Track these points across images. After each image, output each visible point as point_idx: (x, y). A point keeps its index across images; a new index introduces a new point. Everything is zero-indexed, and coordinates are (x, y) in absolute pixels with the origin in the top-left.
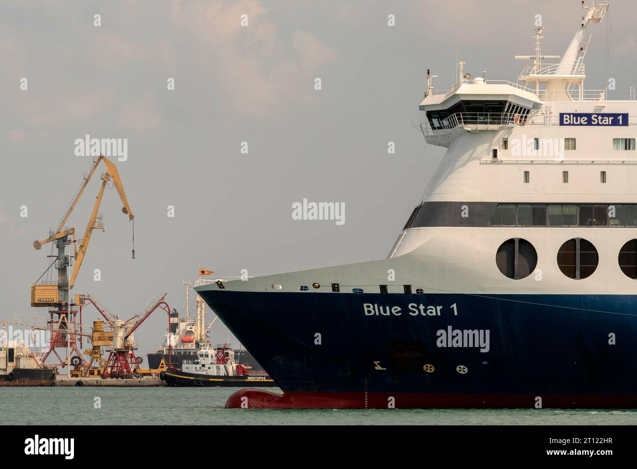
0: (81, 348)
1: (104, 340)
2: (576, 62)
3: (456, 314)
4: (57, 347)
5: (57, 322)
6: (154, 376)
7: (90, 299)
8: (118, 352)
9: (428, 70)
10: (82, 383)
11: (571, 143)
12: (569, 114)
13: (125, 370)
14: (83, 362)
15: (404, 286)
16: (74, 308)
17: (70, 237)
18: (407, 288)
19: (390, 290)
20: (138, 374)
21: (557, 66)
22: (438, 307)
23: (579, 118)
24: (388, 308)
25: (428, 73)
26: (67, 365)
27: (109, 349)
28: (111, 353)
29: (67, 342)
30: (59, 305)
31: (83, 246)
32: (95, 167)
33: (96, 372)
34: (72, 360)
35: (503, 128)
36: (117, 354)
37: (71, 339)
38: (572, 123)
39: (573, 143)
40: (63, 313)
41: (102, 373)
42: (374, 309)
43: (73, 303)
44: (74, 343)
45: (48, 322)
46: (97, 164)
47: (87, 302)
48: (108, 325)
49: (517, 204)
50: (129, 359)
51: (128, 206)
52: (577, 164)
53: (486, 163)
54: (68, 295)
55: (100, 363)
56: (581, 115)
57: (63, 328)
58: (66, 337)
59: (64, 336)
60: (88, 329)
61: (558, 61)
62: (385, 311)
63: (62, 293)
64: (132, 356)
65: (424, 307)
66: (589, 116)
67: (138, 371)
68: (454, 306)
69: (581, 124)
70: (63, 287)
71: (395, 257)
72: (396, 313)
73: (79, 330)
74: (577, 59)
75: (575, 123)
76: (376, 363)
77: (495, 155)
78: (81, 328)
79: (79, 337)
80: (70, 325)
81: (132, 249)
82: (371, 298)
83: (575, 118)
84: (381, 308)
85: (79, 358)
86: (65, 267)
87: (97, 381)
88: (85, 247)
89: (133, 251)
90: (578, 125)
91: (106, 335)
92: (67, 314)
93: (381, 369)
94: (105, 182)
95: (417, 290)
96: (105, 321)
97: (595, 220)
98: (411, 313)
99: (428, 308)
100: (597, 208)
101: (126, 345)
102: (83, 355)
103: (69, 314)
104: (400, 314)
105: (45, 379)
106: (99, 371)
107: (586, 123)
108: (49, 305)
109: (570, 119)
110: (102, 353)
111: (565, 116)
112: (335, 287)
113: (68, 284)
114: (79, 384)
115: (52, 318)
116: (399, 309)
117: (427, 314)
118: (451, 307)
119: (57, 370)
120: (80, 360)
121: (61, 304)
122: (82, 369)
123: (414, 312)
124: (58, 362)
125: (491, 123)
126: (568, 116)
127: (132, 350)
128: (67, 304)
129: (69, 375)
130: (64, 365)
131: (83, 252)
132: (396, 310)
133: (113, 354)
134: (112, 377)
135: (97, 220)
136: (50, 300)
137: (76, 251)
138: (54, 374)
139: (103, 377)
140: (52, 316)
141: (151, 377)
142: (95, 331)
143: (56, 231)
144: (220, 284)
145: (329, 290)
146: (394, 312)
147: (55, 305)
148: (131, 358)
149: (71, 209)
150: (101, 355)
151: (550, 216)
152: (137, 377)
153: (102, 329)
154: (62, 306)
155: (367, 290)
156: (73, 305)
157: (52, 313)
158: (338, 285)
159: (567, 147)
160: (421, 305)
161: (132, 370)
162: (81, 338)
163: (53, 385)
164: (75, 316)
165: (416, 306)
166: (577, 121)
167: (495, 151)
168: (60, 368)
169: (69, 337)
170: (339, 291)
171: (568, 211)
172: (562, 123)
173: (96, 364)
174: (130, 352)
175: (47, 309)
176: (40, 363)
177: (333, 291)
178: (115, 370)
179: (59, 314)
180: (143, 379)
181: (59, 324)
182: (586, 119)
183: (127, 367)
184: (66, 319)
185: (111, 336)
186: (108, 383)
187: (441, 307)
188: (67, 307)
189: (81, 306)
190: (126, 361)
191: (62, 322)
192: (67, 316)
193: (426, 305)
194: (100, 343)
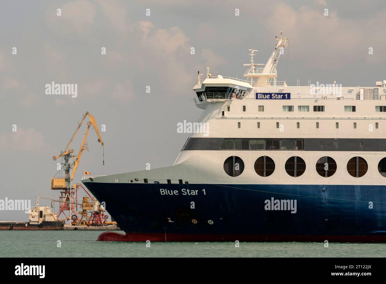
0: (77, 211)
1: (88, 207)
2: (272, 67)
3: (205, 194)
4: (65, 210)
5: (64, 198)
6: (114, 225)
7: (81, 186)
8: (96, 213)
9: (198, 72)
10: (77, 229)
11: (261, 108)
12: (261, 94)
13: (99, 222)
14: (78, 218)
15: (179, 180)
16: (73, 190)
17: (71, 154)
18: (181, 181)
19: (172, 182)
20: (106, 224)
21: (263, 69)
22: (196, 191)
23: (266, 95)
24: (172, 191)
25: (199, 73)
26: (69, 219)
27: (91, 211)
28: (92, 213)
29: (69, 208)
30: (66, 189)
31: (78, 159)
32: (84, 118)
33: (84, 223)
34: (72, 217)
35: (227, 101)
36: (95, 214)
37: (72, 206)
38: (262, 98)
39: (262, 108)
40: (68, 193)
41: (87, 223)
42: (165, 191)
43: (73, 188)
44: (73, 208)
45: (60, 198)
46: (85, 117)
47: (80, 187)
48: (90, 199)
49: (234, 139)
50: (101, 216)
51: (101, 138)
52: (265, 119)
53: (219, 119)
54: (70, 183)
55: (86, 219)
56: (267, 94)
57: (68, 201)
58: (69, 205)
59: (68, 205)
60: (80, 201)
61: (264, 66)
62: (171, 193)
63: (67, 183)
64: (103, 215)
65: (189, 191)
66: (271, 94)
67: (106, 222)
68: (204, 190)
69: (267, 99)
70: (68, 180)
71: (175, 165)
72: (176, 193)
73: (76, 201)
74: (273, 66)
75: (264, 98)
76: (169, 218)
77: (223, 114)
78: (77, 200)
79: (76, 205)
80: (71, 199)
81: (103, 161)
82: (163, 186)
83: (263, 95)
84: (169, 191)
85: (76, 216)
86: (69, 169)
87: (85, 228)
88: (79, 159)
89: (104, 162)
90: (265, 99)
91: (89, 204)
92: (69, 193)
93: (172, 222)
94: (89, 126)
95: (186, 182)
96: (89, 197)
97: (274, 147)
98: (183, 194)
99: (191, 191)
100: (275, 141)
101: (100, 209)
102: (77, 214)
103: (71, 194)
104: (178, 194)
105: (59, 226)
106: (86, 223)
107: (269, 98)
108: (60, 189)
109: (261, 96)
110: (87, 213)
111: (259, 94)
112: (146, 180)
113: (70, 178)
114: (76, 229)
115: (62, 195)
116: (177, 192)
117: (191, 194)
118: (203, 191)
119: (65, 222)
120: (76, 217)
121: (66, 188)
122: (77, 221)
123: (185, 193)
124: (65, 218)
125: (220, 98)
126: (260, 94)
127: (103, 212)
128: (69, 188)
129: (71, 225)
130: (68, 219)
131: (78, 162)
132: (176, 192)
133: (93, 214)
134: (93, 226)
135: (85, 145)
136: (61, 186)
137: (74, 161)
138: (63, 224)
139: (88, 225)
140: (62, 194)
141: (112, 226)
142: (84, 202)
143: (64, 151)
144: (91, 179)
145: (143, 182)
146: (175, 193)
147: (64, 189)
148: (102, 216)
149: (72, 140)
150: (87, 214)
151: (251, 145)
152: (105, 226)
153: (87, 201)
154: (67, 189)
155: (161, 182)
156: (73, 189)
157: (62, 193)
158: (147, 179)
159: (260, 110)
160: (188, 190)
161: (103, 222)
162: (77, 205)
163: (63, 229)
164: (73, 194)
165: (185, 190)
166: (264, 97)
167: (223, 112)
168: (66, 220)
169: (70, 205)
170: (147, 182)
171: (260, 142)
172: (257, 98)
173: (84, 219)
174: (102, 213)
175: (60, 191)
176: (56, 218)
177: (145, 182)
178: (94, 222)
179: (66, 193)
180: (108, 227)
181: (66, 198)
182: (269, 96)
183: (100, 221)
184: (69, 196)
185: (92, 204)
186: (90, 229)
187: (198, 191)
188: (70, 190)
189: (77, 189)
190: (100, 217)
191: (67, 198)
192: (70, 194)
193: (190, 190)
194: (87, 208)
